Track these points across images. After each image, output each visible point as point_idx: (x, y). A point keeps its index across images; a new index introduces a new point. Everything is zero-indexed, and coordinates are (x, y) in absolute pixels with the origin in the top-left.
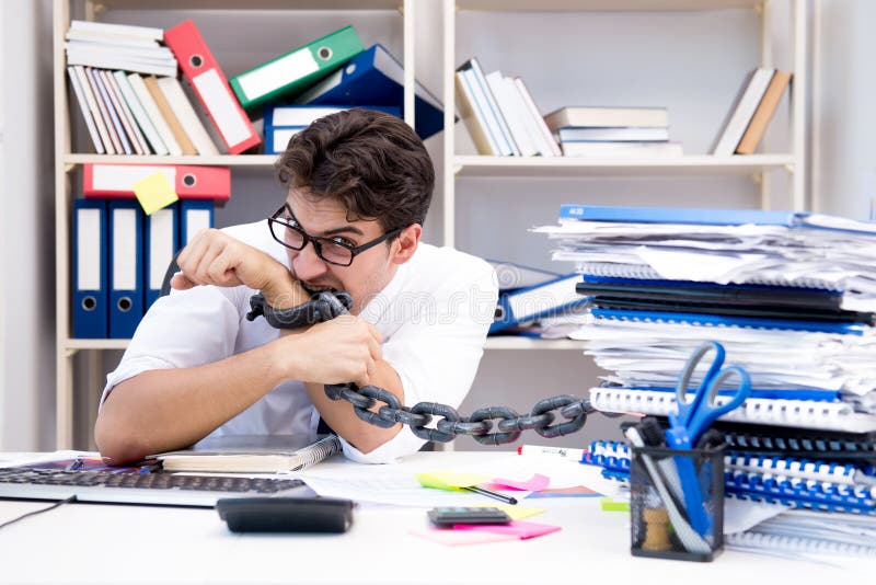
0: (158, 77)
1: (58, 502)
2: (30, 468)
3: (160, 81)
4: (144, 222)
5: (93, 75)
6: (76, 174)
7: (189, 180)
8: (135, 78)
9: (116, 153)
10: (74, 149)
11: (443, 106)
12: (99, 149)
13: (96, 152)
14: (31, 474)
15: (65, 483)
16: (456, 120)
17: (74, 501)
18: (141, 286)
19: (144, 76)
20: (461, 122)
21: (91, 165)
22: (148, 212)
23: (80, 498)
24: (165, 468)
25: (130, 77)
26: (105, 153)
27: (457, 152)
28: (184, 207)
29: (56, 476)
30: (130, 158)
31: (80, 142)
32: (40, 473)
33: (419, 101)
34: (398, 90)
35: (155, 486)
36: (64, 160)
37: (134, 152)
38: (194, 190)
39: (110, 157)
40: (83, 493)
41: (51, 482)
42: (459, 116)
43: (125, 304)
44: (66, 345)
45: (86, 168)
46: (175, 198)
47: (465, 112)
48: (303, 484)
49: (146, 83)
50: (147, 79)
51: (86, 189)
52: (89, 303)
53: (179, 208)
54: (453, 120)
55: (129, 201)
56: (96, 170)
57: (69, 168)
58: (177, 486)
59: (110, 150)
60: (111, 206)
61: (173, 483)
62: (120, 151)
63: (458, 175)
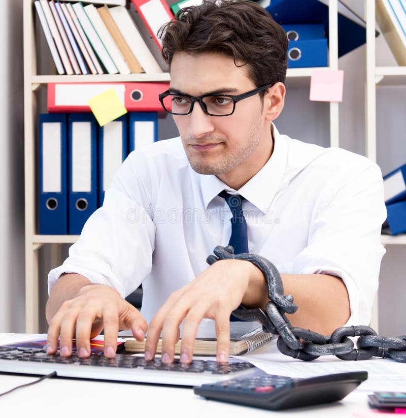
0: (110, 6)
1: (42, 377)
2: (15, 347)
3: (111, 10)
4: (98, 133)
5: (55, 6)
6: (41, 93)
7: (136, 96)
8: (90, 8)
9: (74, 73)
10: (39, 72)
11: (365, 23)
12: (61, 71)
13: (57, 73)
14: (16, 352)
15: (46, 361)
16: (377, 34)
17: (54, 376)
18: (96, 189)
19: (98, 6)
20: (381, 36)
21: (54, 84)
22: (101, 124)
23: (59, 374)
24: (127, 350)
25: (86, 8)
26: (66, 73)
27: (378, 64)
28: (132, 119)
29: (38, 355)
30: (87, 78)
31: (45, 65)
32: (24, 352)
33: (341, 17)
34: (325, 9)
35: (122, 365)
36: (32, 80)
37: (90, 72)
38: (140, 104)
39: (70, 78)
40: (62, 370)
41: (34, 359)
42: (379, 31)
43: (82, 204)
44: (33, 240)
45: (49, 87)
46: (124, 112)
47: (385, 27)
49: (100, 13)
50: (101, 9)
51: (49, 105)
52: (52, 204)
53: (128, 120)
54: (374, 34)
55: (85, 115)
56: (58, 88)
57: (35, 87)
58: (141, 366)
59: (69, 71)
60: (70, 120)
61: (136, 363)
62: (77, 71)
63: (379, 85)
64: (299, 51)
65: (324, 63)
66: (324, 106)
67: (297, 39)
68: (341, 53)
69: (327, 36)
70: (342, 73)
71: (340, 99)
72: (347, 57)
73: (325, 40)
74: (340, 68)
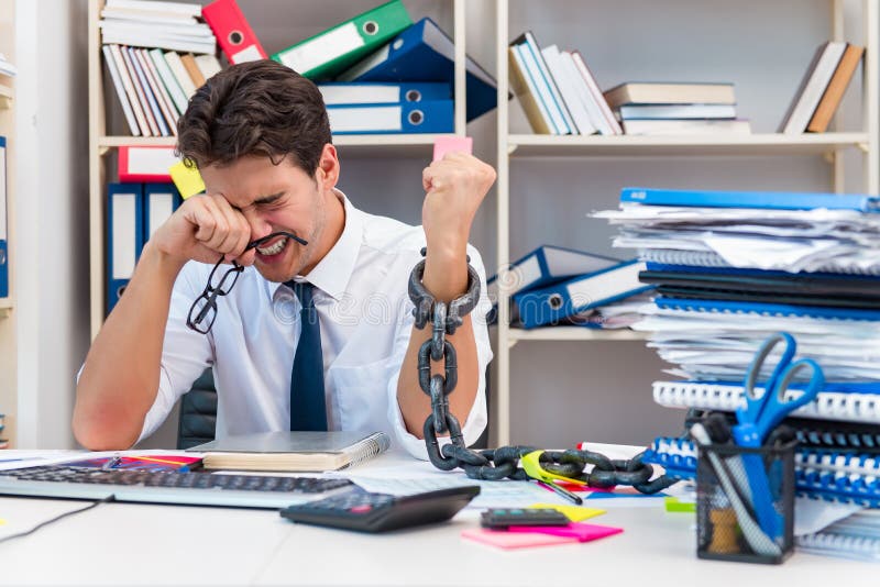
0: (196, 55)
1: (96, 501)
2: (67, 466)
3: (198, 59)
5: (128, 53)
6: (112, 158)
8: (172, 57)
9: (152, 135)
10: (109, 132)
11: (496, 82)
12: (135, 131)
13: (131, 135)
14: (68, 472)
15: (104, 482)
16: (510, 97)
17: (112, 500)
19: (181, 54)
20: (515, 100)
21: (126, 149)
23: (118, 497)
24: (206, 467)
25: (167, 55)
26: (141, 135)
27: (511, 131)
29: (93, 475)
30: (167, 140)
31: (115, 123)
32: (78, 471)
33: (469, 76)
34: (449, 66)
35: (196, 485)
36: (99, 143)
37: (170, 132)
39: (147, 140)
40: (122, 492)
41: (88, 480)
42: (513, 92)
45: (121, 152)
47: (519, 88)
48: (351, 483)
49: (183, 61)
50: (185, 58)
51: (121, 172)
54: (507, 96)
55: (165, 184)
56: (132, 152)
57: (103, 151)
58: (218, 485)
59: (146, 132)
60: (147, 191)
61: (214, 483)
62: (156, 132)
63: (512, 155)
64: (421, 114)
65: (450, 129)
67: (419, 99)
68: (470, 117)
69: (453, 97)
70: (470, 140)
72: (477, 122)
73: (451, 102)
74: (467, 135)
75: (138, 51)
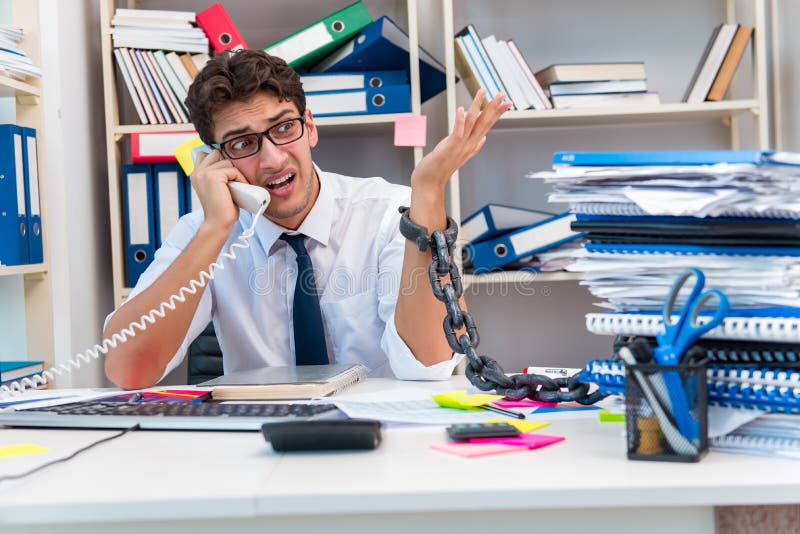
0: (193, 54)
1: (124, 430)
2: (99, 401)
3: (194, 58)
5: (135, 55)
6: (125, 143)
8: (172, 57)
9: (158, 123)
10: (122, 122)
11: (445, 68)
12: (144, 121)
13: (141, 123)
14: (99, 407)
15: (130, 413)
16: (457, 80)
17: (137, 428)
19: (180, 54)
20: (461, 82)
21: (137, 135)
23: (143, 426)
24: (214, 398)
25: (168, 55)
26: (149, 123)
29: (121, 408)
30: (171, 127)
31: (127, 114)
32: (108, 406)
33: (422, 63)
34: (405, 56)
35: (207, 414)
36: (114, 131)
37: (174, 121)
39: (154, 127)
40: (145, 422)
41: (117, 413)
42: (459, 76)
44: (122, 294)
45: (133, 138)
47: (464, 73)
48: (336, 408)
49: (182, 60)
50: (183, 57)
51: (133, 155)
52: (141, 256)
54: (453, 80)
55: (171, 164)
56: (142, 138)
57: (118, 138)
58: (226, 413)
59: (153, 121)
60: (156, 170)
61: (222, 411)
62: (162, 121)
64: (383, 97)
65: (408, 109)
66: (408, 151)
67: (380, 85)
68: (423, 99)
69: (409, 82)
70: (425, 118)
71: (423, 144)
72: (430, 103)
73: (407, 86)
74: (422, 114)
75: (143, 53)
